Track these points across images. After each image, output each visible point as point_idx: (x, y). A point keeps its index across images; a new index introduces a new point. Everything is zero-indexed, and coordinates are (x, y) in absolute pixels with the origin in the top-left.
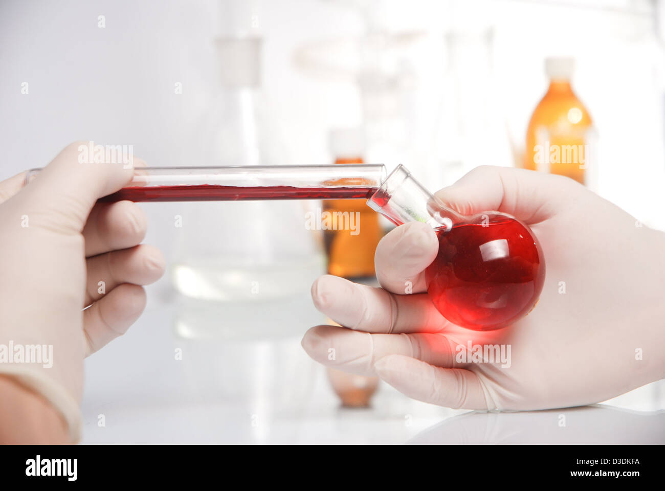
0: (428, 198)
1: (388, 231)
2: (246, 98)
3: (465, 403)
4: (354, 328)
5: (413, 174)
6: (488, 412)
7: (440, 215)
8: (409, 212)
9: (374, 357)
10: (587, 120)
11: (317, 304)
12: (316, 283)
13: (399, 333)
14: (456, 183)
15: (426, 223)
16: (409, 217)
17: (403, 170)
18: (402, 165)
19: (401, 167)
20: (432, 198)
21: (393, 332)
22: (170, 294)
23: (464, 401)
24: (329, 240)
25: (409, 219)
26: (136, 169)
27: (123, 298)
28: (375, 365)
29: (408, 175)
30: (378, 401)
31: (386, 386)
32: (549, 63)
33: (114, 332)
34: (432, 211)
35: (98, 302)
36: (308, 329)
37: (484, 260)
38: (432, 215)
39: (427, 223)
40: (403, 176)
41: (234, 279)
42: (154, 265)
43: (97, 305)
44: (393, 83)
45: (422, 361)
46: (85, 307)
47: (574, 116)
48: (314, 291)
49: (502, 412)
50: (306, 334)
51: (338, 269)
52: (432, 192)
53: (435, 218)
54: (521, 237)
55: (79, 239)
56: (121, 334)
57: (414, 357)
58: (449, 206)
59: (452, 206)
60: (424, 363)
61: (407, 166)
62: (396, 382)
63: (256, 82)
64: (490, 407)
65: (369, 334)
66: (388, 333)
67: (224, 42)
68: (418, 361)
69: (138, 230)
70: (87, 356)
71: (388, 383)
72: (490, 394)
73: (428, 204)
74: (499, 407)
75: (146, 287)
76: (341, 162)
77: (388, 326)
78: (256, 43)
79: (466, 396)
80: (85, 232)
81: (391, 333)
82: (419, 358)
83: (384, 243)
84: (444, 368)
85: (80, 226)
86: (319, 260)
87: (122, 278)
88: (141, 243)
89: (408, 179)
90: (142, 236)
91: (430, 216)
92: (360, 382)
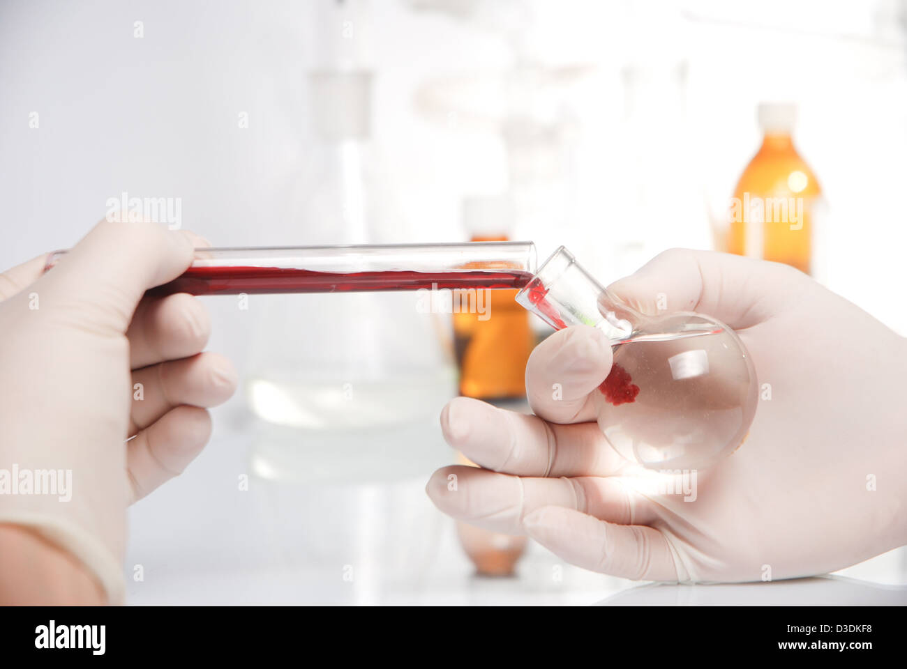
0: (599, 292)
1: (542, 337)
2: (350, 153)
3: (648, 572)
4: (497, 470)
5: (578, 260)
6: (679, 584)
7: (616, 315)
8: (572, 311)
9: (524, 509)
10: (814, 188)
11: (448, 436)
12: (447, 408)
13: (559, 477)
14: (637, 271)
15: (595, 326)
16: (573, 318)
17: (565, 254)
18: (564, 248)
19: (562, 251)
20: (604, 291)
21: (550, 475)
22: (244, 419)
23: (645, 571)
24: (461, 347)
25: (572, 321)
26: (197, 250)
27: (180, 425)
28: (525, 520)
29: (572, 261)
30: (525, 567)
31: (536, 548)
32: (763, 110)
33: (166, 471)
34: (604, 310)
35: (145, 431)
36: (436, 470)
37: (674, 378)
38: (604, 316)
39: (598, 327)
40: (565, 262)
41: (332, 399)
42: (223, 379)
43: (143, 435)
44: (550, 135)
45: (589, 515)
46: (129, 437)
47: (797, 181)
48: (444, 420)
49: (698, 584)
50: (432, 477)
51: (473, 387)
52: (605, 285)
53: (608, 320)
54: (726, 346)
55: (122, 343)
56: (178, 474)
57: (579, 510)
58: (627, 303)
59: (631, 303)
60: (591, 518)
61: (570, 250)
62: (552, 543)
63: (364, 131)
64: (681, 578)
65: (518, 478)
66: (544, 477)
67: (322, 77)
68: (584, 515)
69: (198, 333)
70: (131, 503)
71: (541, 543)
72: (681, 560)
73: (598, 301)
74: (694, 577)
75: (211, 410)
76: (478, 241)
77: (544, 466)
78: (365, 78)
79: (648, 562)
80: (130, 333)
81: (548, 477)
82: (586, 512)
83: (539, 354)
84: (618, 524)
85: (123, 324)
86: (448, 374)
87: (178, 397)
88: (204, 351)
89: (573, 267)
90: (204, 340)
91: (601, 316)
92: (501, 541)
